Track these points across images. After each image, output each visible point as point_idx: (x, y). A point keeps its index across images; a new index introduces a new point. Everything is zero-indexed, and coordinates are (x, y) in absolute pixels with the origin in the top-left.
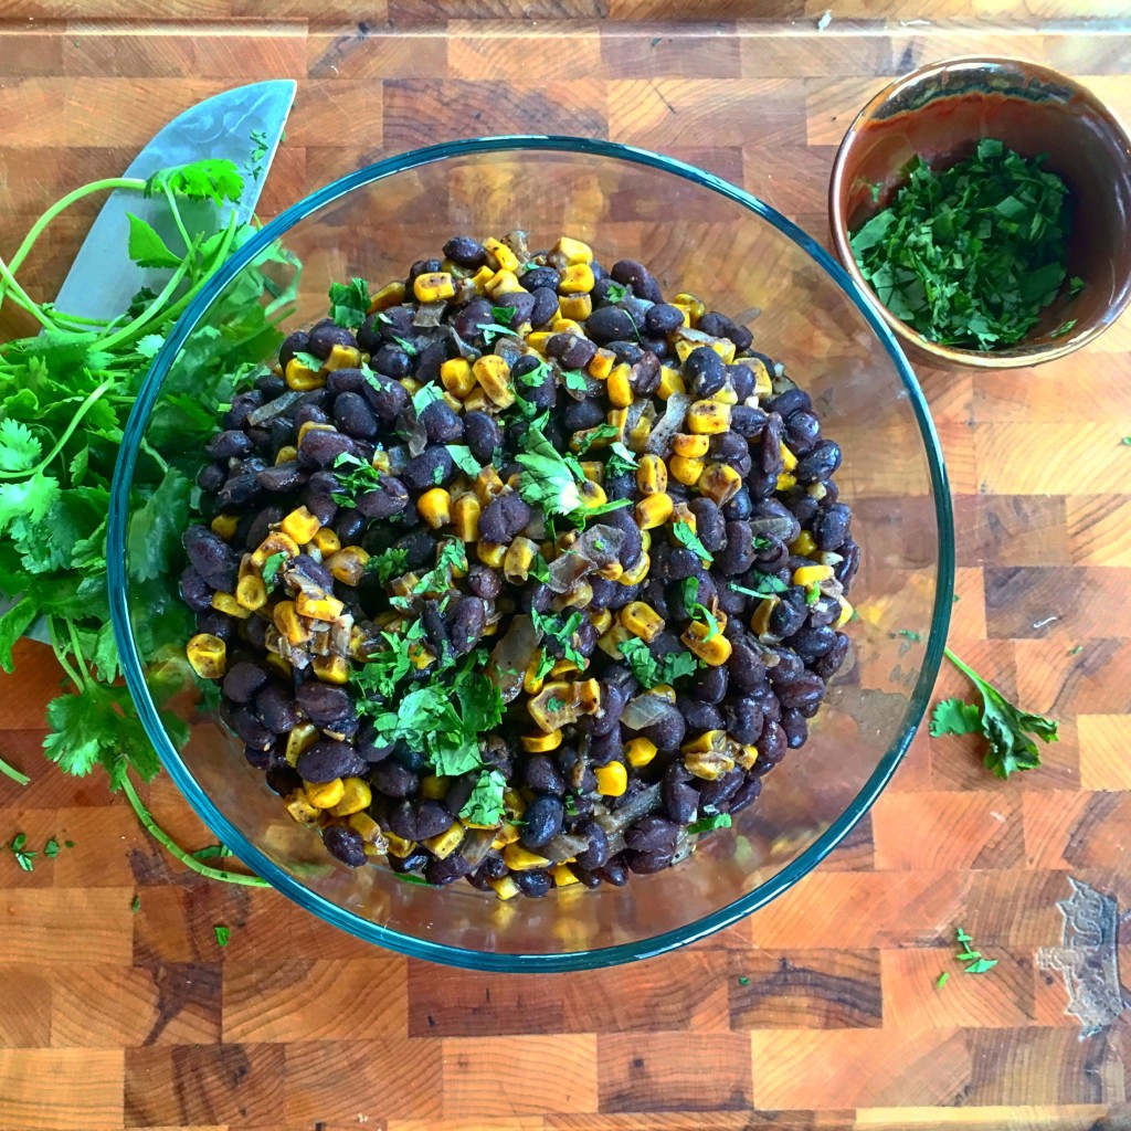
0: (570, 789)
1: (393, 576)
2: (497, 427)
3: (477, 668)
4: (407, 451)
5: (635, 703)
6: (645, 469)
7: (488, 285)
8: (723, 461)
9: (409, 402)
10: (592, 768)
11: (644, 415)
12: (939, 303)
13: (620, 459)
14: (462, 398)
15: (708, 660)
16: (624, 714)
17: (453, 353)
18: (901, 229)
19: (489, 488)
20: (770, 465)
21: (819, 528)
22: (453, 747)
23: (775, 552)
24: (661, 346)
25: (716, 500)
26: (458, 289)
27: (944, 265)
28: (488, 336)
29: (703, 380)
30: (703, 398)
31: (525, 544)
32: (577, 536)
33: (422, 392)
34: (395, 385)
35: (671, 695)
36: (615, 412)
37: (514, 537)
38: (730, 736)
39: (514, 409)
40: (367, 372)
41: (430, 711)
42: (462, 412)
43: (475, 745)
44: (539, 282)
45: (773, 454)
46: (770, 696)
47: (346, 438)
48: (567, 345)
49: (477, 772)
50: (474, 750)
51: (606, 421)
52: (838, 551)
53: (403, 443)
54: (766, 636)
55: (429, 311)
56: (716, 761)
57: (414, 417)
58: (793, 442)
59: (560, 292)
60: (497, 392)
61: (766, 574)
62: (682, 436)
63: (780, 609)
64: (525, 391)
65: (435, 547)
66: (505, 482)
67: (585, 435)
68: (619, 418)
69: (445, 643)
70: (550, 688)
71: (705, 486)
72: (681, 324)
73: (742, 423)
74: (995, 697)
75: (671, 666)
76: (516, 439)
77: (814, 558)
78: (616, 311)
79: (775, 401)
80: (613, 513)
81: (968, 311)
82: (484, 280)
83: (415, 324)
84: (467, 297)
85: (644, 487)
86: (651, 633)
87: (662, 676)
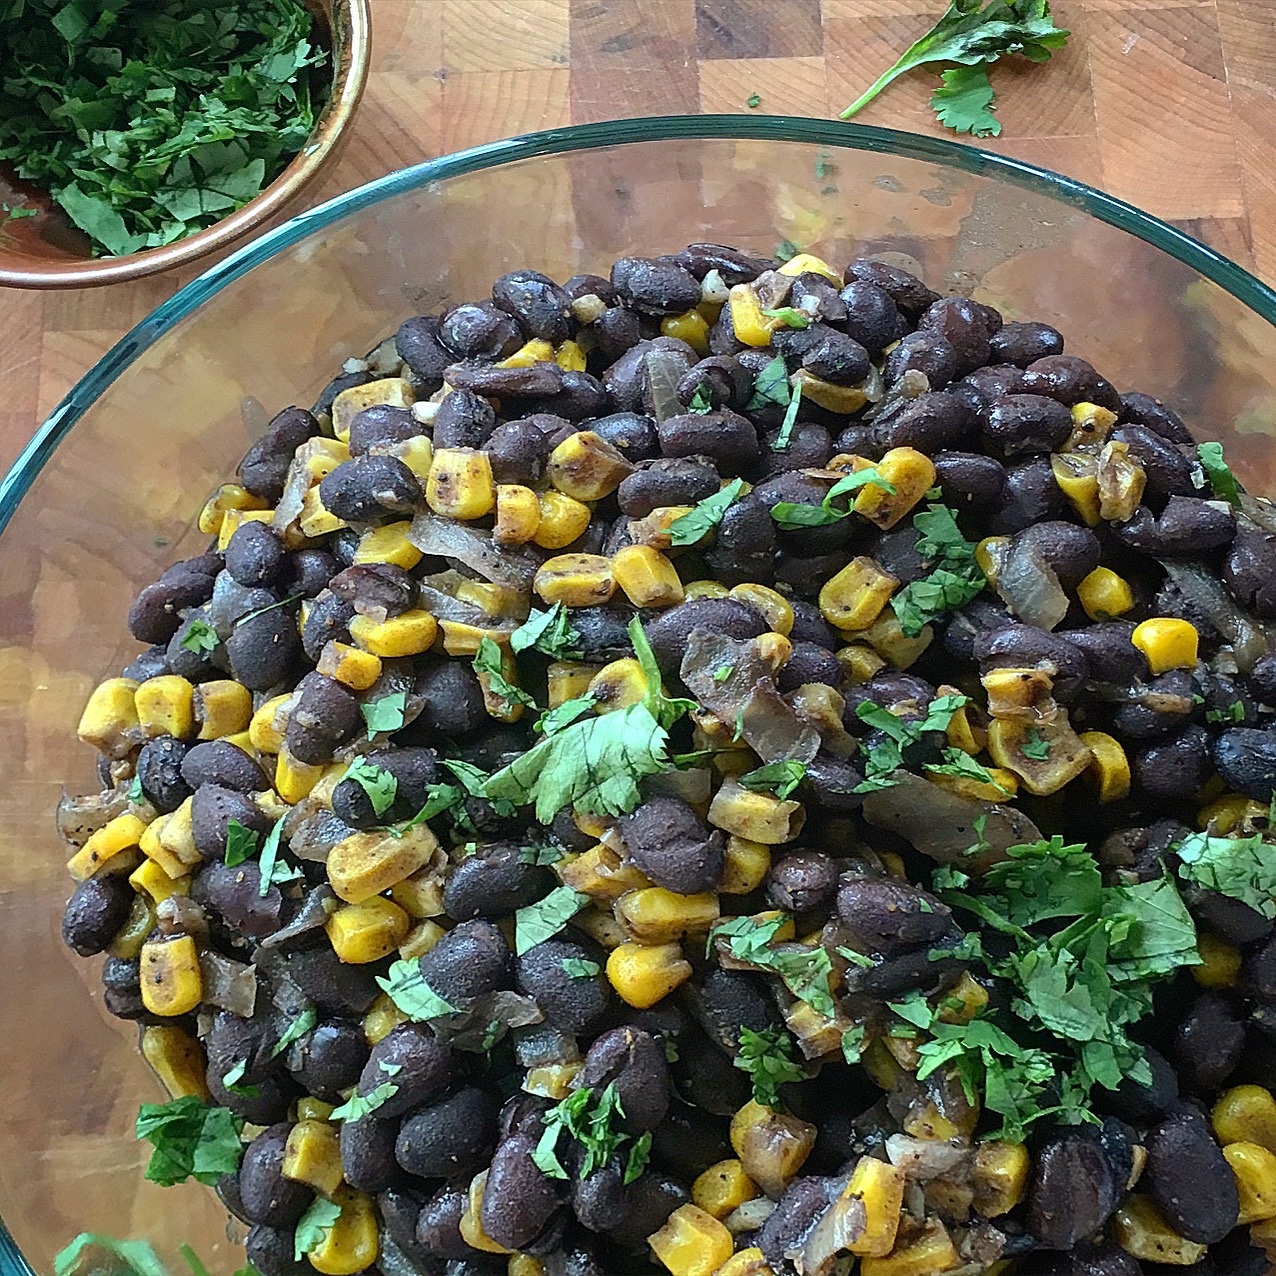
0: (1196, 717)
1: (795, 1054)
2: (478, 856)
3: (975, 888)
4: (528, 1031)
5: (1016, 606)
6: (564, 593)
7: (172, 870)
8: (544, 461)
9: (422, 1027)
10: (1149, 679)
11: (452, 591)
12: (237, 123)
13: (546, 634)
14: (414, 922)
15: (926, 486)
16: (1037, 624)
17: (318, 939)
18: (93, 176)
19: (609, 873)
20: (545, 384)
21: (660, 306)
22: (1137, 932)
23: (716, 378)
24: (311, 562)
25: (622, 474)
26: (177, 930)
27: (168, 115)
28: (285, 875)
29: (389, 494)
30: (421, 492)
31: (724, 806)
32: (707, 712)
33: (401, 1000)
34: (386, 1053)
35: (994, 545)
36: (448, 644)
37: (711, 827)
38: (1059, 448)
39: (441, 826)
40: (354, 1110)
41: (1071, 980)
42: (446, 923)
43: (1129, 891)
44: (170, 775)
45: (526, 379)
46: (974, 381)
47: (501, 1154)
48: (312, 730)
49: (1182, 886)
50: (1139, 892)
51: (466, 660)
52: (700, 277)
53: (510, 1038)
54: (871, 390)
55: (224, 985)
56: (1112, 470)
57: (456, 1016)
58: (499, 347)
59: (190, 738)
60: (406, 855)
61: (753, 391)
62: (500, 530)
63: (817, 369)
64: (404, 806)
65: (731, 973)
66: (597, 842)
67: (493, 694)
68: (460, 636)
69: (933, 955)
70: (1003, 756)
71: (592, 491)
72: (266, 527)
73: (468, 429)
74: (925, 46)
75: (942, 546)
76: (501, 820)
77: (715, 313)
78: (239, 638)
79: (418, 373)
80: (657, 649)
81: (252, 80)
82: (162, 879)
83: (249, 1013)
84: (197, 912)
85: (600, 593)
86: (880, 580)
87: (963, 561)
